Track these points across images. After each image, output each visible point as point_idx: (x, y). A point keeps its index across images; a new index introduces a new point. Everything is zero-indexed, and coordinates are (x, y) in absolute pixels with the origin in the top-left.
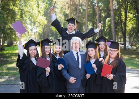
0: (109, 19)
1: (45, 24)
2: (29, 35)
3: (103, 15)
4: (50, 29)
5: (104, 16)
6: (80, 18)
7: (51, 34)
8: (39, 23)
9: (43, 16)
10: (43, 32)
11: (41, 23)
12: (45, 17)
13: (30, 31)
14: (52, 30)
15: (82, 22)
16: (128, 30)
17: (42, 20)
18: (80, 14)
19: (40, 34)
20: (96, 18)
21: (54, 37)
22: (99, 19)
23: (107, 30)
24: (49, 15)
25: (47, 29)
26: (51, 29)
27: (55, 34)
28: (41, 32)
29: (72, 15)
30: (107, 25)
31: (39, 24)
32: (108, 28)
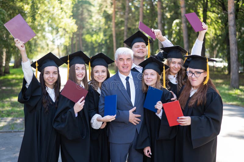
0: (177, 21)
1: (73, 31)
2: (49, 49)
3: (168, 15)
4: (82, 39)
5: (169, 17)
6: (130, 21)
7: (85, 47)
8: (64, 29)
9: (70, 18)
10: (72, 45)
11: (67, 30)
12: (75, 20)
13: (50, 43)
14: (86, 42)
15: (133, 28)
16: (208, 40)
17: (69, 25)
18: (130, 15)
19: (66, 48)
20: (156, 21)
21: (89, 51)
22: (161, 22)
23: (174, 39)
24: (80, 17)
25: (78, 39)
26: (85, 39)
27: (90, 47)
28: (68, 45)
29: (118, 16)
30: (174, 32)
31: (64, 32)
32: (176, 37)
